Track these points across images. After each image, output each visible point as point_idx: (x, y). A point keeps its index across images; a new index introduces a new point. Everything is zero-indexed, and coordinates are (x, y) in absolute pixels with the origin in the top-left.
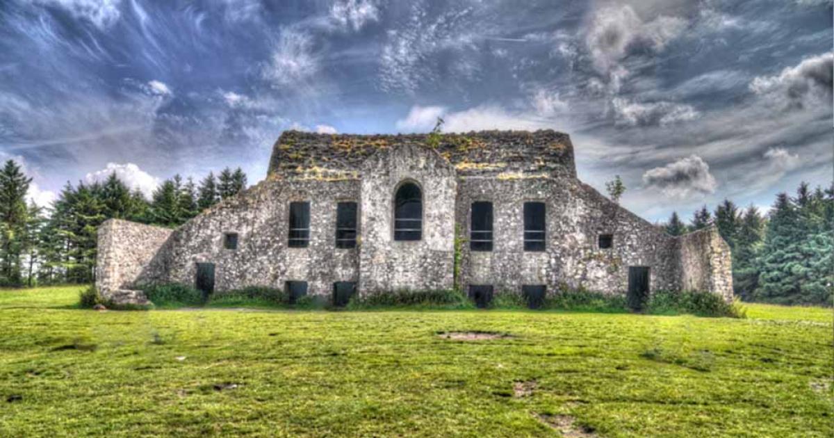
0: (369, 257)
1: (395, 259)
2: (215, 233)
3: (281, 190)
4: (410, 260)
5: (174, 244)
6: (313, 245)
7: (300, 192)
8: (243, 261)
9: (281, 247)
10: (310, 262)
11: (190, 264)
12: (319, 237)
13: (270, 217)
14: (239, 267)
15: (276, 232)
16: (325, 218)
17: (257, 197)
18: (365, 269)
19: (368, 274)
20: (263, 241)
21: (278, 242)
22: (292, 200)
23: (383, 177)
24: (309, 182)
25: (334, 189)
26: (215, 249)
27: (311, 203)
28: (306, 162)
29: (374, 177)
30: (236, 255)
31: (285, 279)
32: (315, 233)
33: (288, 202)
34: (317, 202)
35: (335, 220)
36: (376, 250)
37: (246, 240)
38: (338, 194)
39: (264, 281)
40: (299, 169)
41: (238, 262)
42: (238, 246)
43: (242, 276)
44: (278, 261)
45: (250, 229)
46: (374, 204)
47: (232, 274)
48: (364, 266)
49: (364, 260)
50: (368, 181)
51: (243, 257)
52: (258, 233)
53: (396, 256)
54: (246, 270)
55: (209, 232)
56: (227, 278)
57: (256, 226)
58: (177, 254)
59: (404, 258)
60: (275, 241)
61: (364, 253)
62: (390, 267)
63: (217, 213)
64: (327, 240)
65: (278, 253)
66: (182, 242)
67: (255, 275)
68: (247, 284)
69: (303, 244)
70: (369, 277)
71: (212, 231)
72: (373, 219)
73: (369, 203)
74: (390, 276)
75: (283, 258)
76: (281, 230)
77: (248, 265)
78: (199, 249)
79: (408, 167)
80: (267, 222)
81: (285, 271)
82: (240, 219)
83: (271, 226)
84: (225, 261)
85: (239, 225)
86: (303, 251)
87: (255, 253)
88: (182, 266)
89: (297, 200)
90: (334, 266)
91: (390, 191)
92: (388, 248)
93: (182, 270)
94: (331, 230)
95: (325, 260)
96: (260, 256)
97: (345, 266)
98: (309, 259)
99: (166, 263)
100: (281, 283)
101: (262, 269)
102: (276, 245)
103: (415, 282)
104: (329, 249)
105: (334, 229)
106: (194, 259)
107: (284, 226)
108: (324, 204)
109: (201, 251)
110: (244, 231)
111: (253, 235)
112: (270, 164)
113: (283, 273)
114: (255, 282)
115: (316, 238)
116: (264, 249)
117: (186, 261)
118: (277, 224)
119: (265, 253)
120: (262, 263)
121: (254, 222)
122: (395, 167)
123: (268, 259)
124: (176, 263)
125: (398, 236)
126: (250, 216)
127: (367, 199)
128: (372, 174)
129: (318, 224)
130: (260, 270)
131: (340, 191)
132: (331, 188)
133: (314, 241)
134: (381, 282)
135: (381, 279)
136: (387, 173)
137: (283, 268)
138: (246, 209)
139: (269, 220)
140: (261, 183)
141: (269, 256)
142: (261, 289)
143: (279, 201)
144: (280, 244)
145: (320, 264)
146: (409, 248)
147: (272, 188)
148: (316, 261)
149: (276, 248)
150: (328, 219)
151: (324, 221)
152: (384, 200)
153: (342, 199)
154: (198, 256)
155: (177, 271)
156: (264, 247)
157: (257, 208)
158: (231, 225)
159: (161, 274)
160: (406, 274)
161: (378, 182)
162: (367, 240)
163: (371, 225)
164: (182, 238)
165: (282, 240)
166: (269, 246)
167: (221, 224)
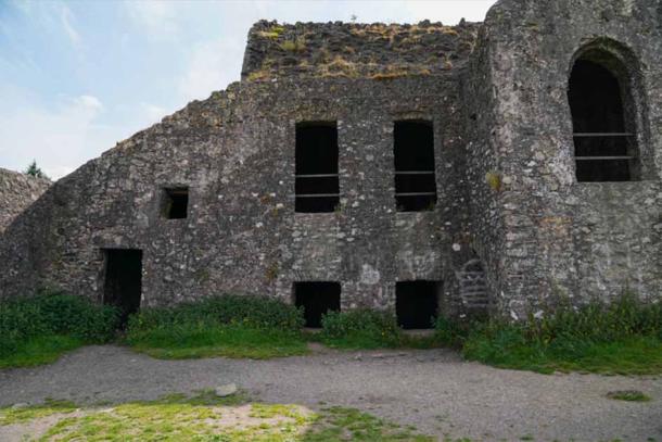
0: (528, 222)
1: (590, 225)
2: (141, 187)
3: (275, 98)
4: (629, 225)
5: (56, 210)
6: (349, 207)
7: (316, 101)
8: (202, 243)
9: (281, 211)
10: (343, 240)
11: (88, 252)
12: (359, 188)
13: (255, 151)
14: (192, 254)
15: (270, 181)
16: (369, 152)
17: (227, 112)
18: (519, 252)
19: (529, 263)
20: (242, 201)
21: (274, 201)
22: (300, 118)
23: (541, 39)
24: (332, 81)
25: (384, 94)
26: (143, 219)
27: (340, 123)
28: (314, 55)
29: (520, 38)
30: (187, 230)
31: (293, 277)
32: (353, 180)
33: (292, 122)
34: (351, 121)
35: (391, 155)
36: (542, 203)
37: (208, 200)
38: (393, 104)
39: (247, 284)
40: (304, 64)
41: (190, 243)
42: (190, 212)
43: (201, 273)
44: (275, 242)
45: (214, 176)
46: (526, 99)
47: (179, 270)
48: (516, 245)
49: (516, 229)
50: (506, 48)
51: (201, 235)
52: (231, 184)
53: (593, 220)
54: (208, 262)
55: (129, 185)
56: (168, 278)
57: (227, 170)
58: (61, 231)
59: (613, 222)
60: (269, 200)
61: (515, 212)
62: (582, 246)
63: (145, 147)
64: (377, 195)
65: (274, 224)
66: (72, 206)
67: (228, 272)
68: (212, 290)
69: (330, 205)
70: (530, 270)
71: (135, 182)
72: (528, 132)
73: (514, 98)
74: (584, 266)
75: (287, 235)
76: (279, 176)
77: (213, 250)
78: (109, 220)
79: (597, 15)
80: (249, 160)
81: (293, 261)
82: (193, 156)
83: (260, 169)
84: (165, 241)
85: (192, 170)
86: (329, 217)
87: (226, 226)
88: (72, 257)
89: (309, 118)
90: (396, 248)
91: (560, 66)
92: (572, 200)
93: (73, 265)
94: (384, 176)
95: (375, 236)
96: (236, 233)
97: (418, 248)
98: (341, 235)
99: (33, 250)
100: (285, 287)
101: (243, 257)
102: (270, 208)
103: (646, 281)
104: (383, 212)
105: (391, 172)
106: (97, 240)
107: (286, 169)
108: (365, 124)
109: (112, 225)
110: (202, 182)
111: (220, 188)
112: (245, 59)
113: (288, 265)
114: (229, 286)
115: (353, 192)
116: (245, 216)
117: (80, 246)
118: (270, 164)
119: (249, 226)
120: (241, 245)
121: (221, 164)
122: (567, 16)
123: (255, 238)
124: (59, 249)
125: (585, 173)
126: (213, 151)
127: (509, 87)
128: (515, 31)
129: (358, 162)
130: (237, 261)
131: (397, 97)
132: (376, 93)
133: (350, 198)
134: (565, 284)
135: (563, 276)
136: (550, 29)
137: (287, 255)
138: (205, 138)
139: (255, 157)
140: (234, 87)
141: (257, 231)
142: (245, 301)
143: (272, 119)
144: (280, 205)
145: (365, 244)
146: (621, 199)
147: (256, 96)
148: (357, 238)
149: (271, 214)
150: (376, 154)
151: (370, 158)
152: (549, 88)
153: (401, 113)
154: (106, 235)
155: (61, 267)
156: (243, 212)
157: (228, 135)
158: (176, 169)
159: (21, 275)
160: (622, 260)
161: (531, 49)
162: (519, 182)
163: (527, 147)
164: (71, 198)
165: (281, 198)
166: (255, 211)
167: (153, 167)
